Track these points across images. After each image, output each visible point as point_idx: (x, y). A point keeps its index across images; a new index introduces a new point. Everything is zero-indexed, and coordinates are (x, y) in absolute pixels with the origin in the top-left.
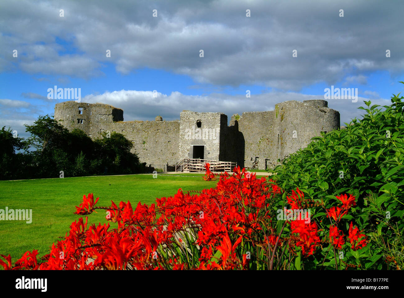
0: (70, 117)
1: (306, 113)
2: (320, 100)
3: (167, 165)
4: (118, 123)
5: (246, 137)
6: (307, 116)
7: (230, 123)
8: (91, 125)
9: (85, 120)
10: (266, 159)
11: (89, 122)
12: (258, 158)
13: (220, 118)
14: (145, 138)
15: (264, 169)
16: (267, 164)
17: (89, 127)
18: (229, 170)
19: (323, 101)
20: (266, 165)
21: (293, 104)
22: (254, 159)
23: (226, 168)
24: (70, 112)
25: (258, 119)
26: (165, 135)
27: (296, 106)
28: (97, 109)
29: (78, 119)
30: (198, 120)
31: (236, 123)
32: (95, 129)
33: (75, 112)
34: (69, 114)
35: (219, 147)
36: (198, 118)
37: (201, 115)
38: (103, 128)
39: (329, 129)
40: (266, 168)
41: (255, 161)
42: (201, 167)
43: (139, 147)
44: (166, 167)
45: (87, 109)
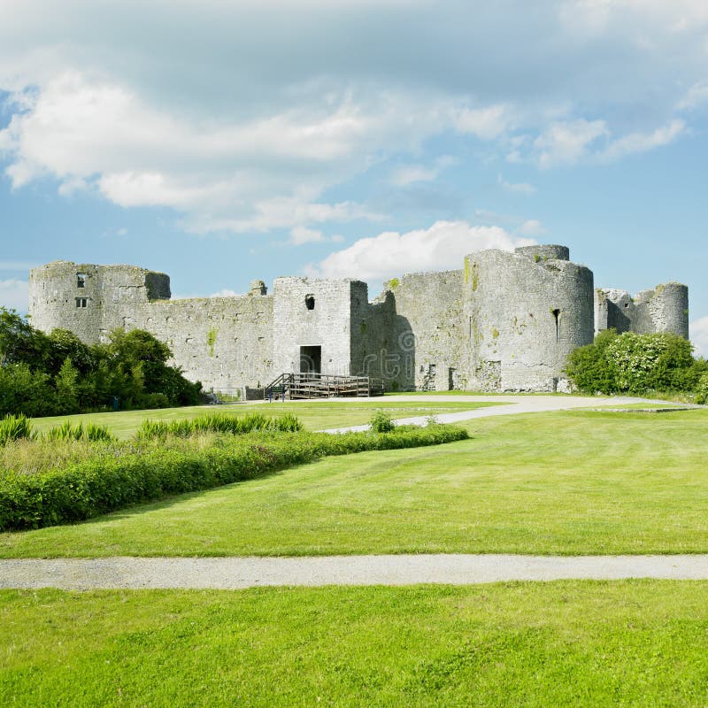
0: (61, 294)
1: (517, 273)
2: (549, 246)
3: (247, 388)
4: (157, 303)
6: (519, 279)
7: (375, 297)
8: (103, 309)
9: (91, 299)
10: (450, 369)
11: (100, 304)
12: (434, 365)
13: (348, 289)
14: (214, 332)
15: (446, 387)
16: (454, 378)
17: (101, 314)
20: (451, 381)
21: (493, 255)
22: (426, 368)
23: (360, 389)
24: (59, 285)
25: (433, 286)
26: (252, 325)
27: (497, 259)
28: (115, 275)
29: (76, 298)
30: (308, 295)
31: (390, 296)
32: (113, 318)
33: (70, 283)
34: (58, 289)
36: (307, 291)
37: (314, 284)
38: (128, 314)
39: (564, 303)
40: (451, 387)
41: (429, 373)
42: (312, 390)
43: (202, 350)
44: (245, 391)
45: (94, 277)
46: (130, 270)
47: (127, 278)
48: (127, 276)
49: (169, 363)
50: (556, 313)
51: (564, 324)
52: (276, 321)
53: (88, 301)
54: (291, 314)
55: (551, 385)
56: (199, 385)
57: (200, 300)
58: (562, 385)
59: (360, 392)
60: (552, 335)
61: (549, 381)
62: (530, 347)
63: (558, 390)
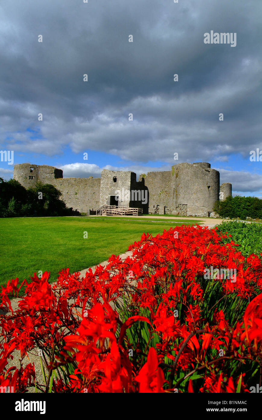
0: (24, 175)
1: (195, 172)
2: (205, 163)
3: (90, 210)
4: (58, 179)
5: (150, 190)
6: (195, 174)
7: (138, 179)
8: (39, 181)
9: (35, 177)
10: (165, 207)
11: (37, 179)
12: (159, 205)
13: (130, 175)
14: (77, 190)
15: (163, 214)
16: (166, 210)
17: (37, 183)
18: (137, 214)
19: (207, 163)
20: (165, 211)
21: (185, 165)
22: (156, 206)
23: (134, 213)
24: (24, 171)
25: (159, 176)
26: (91, 188)
27: (187, 166)
28: (44, 169)
29: (29, 176)
30: (114, 177)
31: (143, 179)
33: (27, 171)
34: (23, 173)
36: (114, 175)
37: (117, 173)
39: (212, 184)
40: (165, 213)
41: (157, 208)
42: (115, 212)
43: (73, 197)
44: (89, 211)
45: (36, 169)
46: (49, 167)
47: (48, 171)
49: (60, 198)
50: (209, 187)
51: (212, 192)
52: (101, 186)
53: (33, 177)
54: (107, 184)
55: (207, 214)
56: (72, 208)
57: (73, 179)
58: (212, 214)
59: (134, 214)
60: (207, 196)
61: (206, 213)
62: (199, 200)
63: (211, 216)
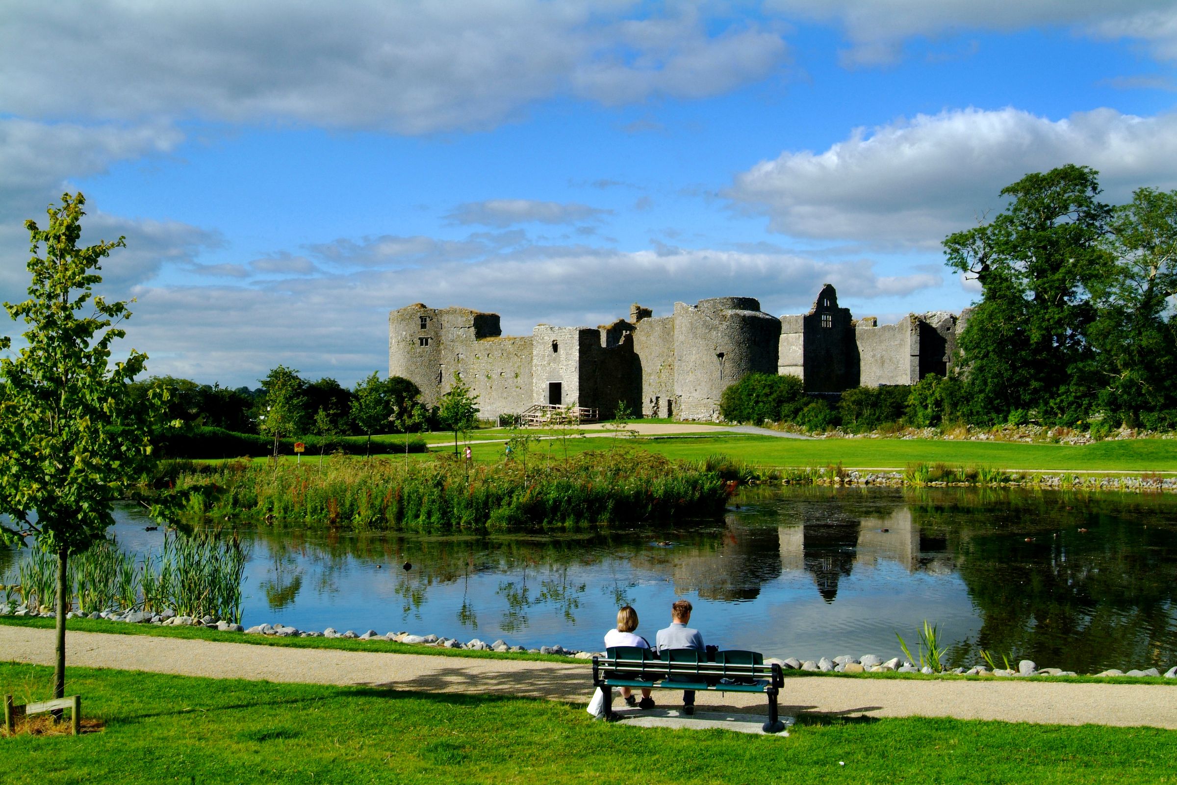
0: (408, 336)
1: (691, 323)
4: (482, 342)
5: (644, 364)
8: (442, 347)
9: (432, 339)
10: (669, 401)
11: (439, 343)
12: (659, 397)
13: (578, 336)
14: (519, 367)
15: (666, 416)
16: (672, 408)
17: (439, 352)
19: (732, 299)
20: (670, 410)
22: (654, 400)
24: (406, 328)
25: (658, 331)
28: (451, 317)
29: (420, 339)
30: (554, 341)
31: (629, 338)
32: (450, 355)
33: (415, 327)
34: (406, 331)
35: (578, 384)
36: (553, 337)
37: (557, 332)
38: (461, 351)
39: (727, 347)
40: (669, 416)
41: (656, 404)
43: (510, 382)
44: (498, 419)
45: (434, 320)
46: (462, 313)
47: (460, 321)
48: (460, 319)
50: (721, 355)
51: (727, 365)
52: (535, 362)
53: (429, 340)
54: (544, 356)
60: (716, 375)
61: (712, 412)
62: (699, 385)
